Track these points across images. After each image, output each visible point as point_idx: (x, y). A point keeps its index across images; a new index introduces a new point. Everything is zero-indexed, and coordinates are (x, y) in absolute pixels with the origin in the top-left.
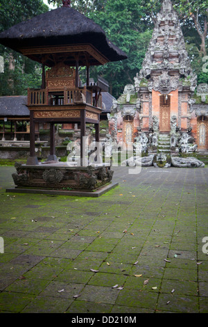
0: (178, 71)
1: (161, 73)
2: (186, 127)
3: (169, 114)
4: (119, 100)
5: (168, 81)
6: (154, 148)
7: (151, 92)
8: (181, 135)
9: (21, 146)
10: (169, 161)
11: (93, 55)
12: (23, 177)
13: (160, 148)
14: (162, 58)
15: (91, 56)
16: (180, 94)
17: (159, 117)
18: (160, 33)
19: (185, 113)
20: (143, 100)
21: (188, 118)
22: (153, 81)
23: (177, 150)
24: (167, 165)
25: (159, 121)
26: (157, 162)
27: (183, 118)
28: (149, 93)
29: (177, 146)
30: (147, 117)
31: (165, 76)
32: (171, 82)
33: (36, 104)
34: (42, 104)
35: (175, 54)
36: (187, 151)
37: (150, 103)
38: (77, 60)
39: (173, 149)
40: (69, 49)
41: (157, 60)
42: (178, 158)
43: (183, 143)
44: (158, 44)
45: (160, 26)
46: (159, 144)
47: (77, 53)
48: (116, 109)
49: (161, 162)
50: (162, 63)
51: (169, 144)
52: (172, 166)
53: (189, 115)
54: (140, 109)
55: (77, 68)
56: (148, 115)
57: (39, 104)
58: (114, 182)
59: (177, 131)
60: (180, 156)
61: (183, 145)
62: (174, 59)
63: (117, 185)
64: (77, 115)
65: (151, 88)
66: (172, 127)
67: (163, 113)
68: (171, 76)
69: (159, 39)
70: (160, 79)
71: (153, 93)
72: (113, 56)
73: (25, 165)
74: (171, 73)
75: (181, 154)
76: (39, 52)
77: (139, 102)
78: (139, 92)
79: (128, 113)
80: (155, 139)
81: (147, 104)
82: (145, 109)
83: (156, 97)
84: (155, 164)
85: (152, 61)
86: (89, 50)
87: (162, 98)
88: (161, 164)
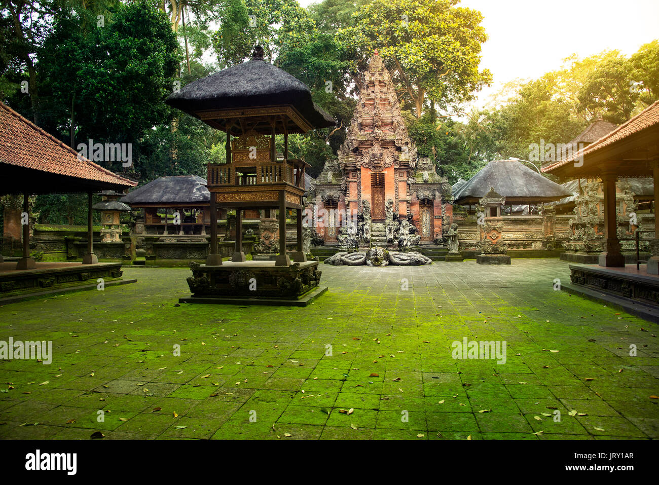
0: (393, 142)
1: (372, 145)
2: (406, 213)
3: (383, 196)
4: (318, 180)
5: (381, 155)
6: (367, 241)
7: (360, 170)
8: (400, 223)
9: (189, 242)
10: (387, 257)
11: (295, 120)
12: (202, 282)
13: (373, 241)
14: (373, 126)
15: (292, 122)
16: (397, 172)
17: (370, 201)
18: (369, 95)
19: (403, 195)
20: (350, 180)
21: (407, 202)
22: (362, 155)
23: (396, 242)
24: (385, 262)
25: (370, 205)
26: (371, 259)
27: (402, 201)
28: (356, 170)
29: (396, 238)
30: (355, 202)
31: (377, 149)
32: (385, 156)
33: (219, 184)
34: (227, 184)
35: (389, 121)
36: (409, 244)
37: (359, 184)
38: (273, 125)
39: (390, 242)
40: (263, 112)
41: (366, 128)
42: (398, 253)
43: (403, 234)
44: (366, 109)
45: (368, 87)
46: (372, 236)
47: (272, 117)
48: (315, 191)
49: (377, 260)
50: (373, 132)
51: (385, 236)
52: (391, 263)
53: (408, 198)
54: (346, 191)
55: (273, 137)
56: (356, 199)
57: (223, 184)
58: (322, 286)
59: (394, 219)
60: (400, 251)
61: (402, 237)
62: (388, 128)
63: (326, 289)
64: (274, 198)
65: (359, 164)
66: (388, 215)
67: (376, 196)
68: (385, 148)
69: (368, 102)
70: (371, 152)
71: (363, 170)
72: (318, 122)
73: (204, 265)
74: (385, 144)
75: (402, 248)
76: (223, 115)
77: (344, 182)
78: (344, 170)
79: (330, 196)
80: (367, 230)
81: (355, 184)
82: (353, 192)
83: (366, 176)
84: (369, 262)
85: (360, 130)
86: (290, 113)
87: (374, 176)
88: (377, 262)
